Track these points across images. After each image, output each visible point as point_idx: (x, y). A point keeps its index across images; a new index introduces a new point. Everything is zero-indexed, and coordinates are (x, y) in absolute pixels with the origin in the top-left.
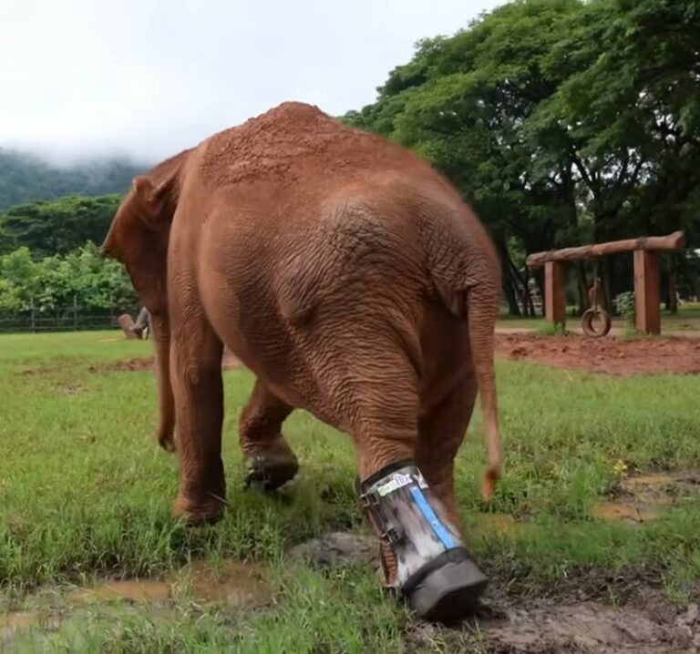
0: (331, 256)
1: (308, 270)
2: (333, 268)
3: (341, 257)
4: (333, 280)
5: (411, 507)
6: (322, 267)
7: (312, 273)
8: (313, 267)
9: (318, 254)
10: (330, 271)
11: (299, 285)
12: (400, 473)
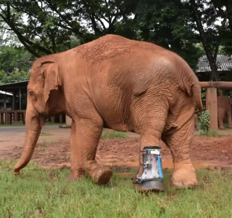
0: (156, 73)
1: (148, 77)
2: (156, 77)
3: (159, 74)
4: (155, 81)
5: (156, 161)
6: (152, 77)
7: (149, 78)
8: (149, 76)
9: (151, 73)
10: (155, 78)
11: (144, 82)
12: (158, 150)
